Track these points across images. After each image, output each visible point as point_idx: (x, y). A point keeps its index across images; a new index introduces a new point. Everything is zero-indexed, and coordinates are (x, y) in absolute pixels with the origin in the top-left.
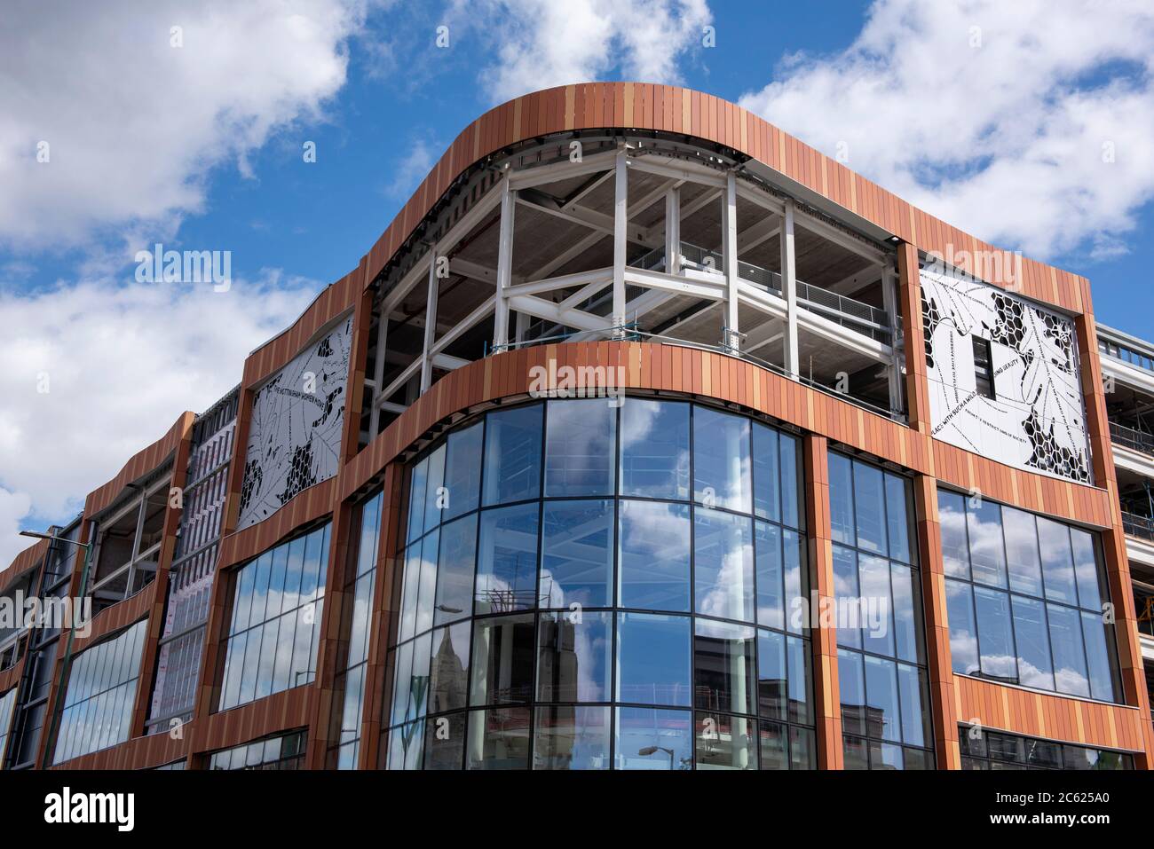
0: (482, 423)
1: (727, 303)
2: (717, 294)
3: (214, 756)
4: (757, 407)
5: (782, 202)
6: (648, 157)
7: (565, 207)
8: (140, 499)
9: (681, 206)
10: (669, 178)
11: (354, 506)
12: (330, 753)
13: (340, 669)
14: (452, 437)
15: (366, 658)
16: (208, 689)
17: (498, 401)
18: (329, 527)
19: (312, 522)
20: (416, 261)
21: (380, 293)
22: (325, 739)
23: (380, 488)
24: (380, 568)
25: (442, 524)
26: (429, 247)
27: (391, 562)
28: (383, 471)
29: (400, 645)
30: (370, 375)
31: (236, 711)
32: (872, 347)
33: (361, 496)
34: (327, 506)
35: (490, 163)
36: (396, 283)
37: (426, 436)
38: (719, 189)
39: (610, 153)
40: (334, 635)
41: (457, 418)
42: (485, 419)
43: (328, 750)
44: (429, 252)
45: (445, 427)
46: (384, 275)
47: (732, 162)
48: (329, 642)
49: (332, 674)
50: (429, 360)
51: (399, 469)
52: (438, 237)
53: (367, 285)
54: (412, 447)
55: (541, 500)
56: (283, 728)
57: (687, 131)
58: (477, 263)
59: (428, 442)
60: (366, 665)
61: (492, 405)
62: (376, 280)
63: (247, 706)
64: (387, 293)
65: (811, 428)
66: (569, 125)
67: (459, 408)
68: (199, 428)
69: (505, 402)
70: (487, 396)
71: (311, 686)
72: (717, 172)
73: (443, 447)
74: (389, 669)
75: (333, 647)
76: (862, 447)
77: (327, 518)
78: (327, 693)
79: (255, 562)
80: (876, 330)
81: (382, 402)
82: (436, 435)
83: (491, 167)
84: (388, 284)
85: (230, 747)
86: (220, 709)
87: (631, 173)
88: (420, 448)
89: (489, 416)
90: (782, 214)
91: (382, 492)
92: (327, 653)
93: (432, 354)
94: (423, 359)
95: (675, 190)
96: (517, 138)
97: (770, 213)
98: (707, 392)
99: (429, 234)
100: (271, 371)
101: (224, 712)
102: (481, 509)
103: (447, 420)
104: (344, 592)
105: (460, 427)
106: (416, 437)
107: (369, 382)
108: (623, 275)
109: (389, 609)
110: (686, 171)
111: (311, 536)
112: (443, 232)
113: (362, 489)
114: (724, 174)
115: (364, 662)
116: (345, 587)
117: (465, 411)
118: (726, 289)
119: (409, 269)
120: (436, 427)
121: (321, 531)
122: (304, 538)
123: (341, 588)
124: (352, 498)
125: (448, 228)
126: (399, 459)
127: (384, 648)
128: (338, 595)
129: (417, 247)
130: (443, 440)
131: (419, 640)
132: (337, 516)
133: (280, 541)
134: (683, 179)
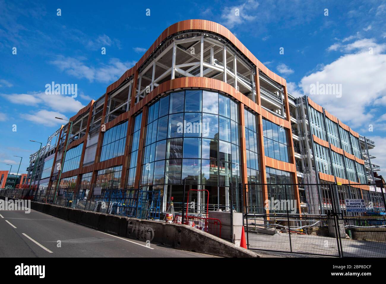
0: (169, 95)
1: (224, 73)
2: (222, 70)
3: (99, 171)
4: (232, 95)
5: (234, 53)
6: (208, 38)
7: (187, 50)
8: (82, 119)
9: (214, 51)
10: (212, 44)
11: (134, 117)
12: (128, 170)
13: (130, 152)
14: (161, 99)
15: (138, 149)
16: (97, 157)
17: (173, 90)
18: (127, 122)
19: (123, 121)
20: (149, 63)
21: (140, 71)
22: (126, 167)
23: (142, 112)
24: (142, 130)
25: (158, 118)
26: (153, 60)
27: (144, 128)
28: (142, 108)
29: (147, 146)
30: (137, 89)
31: (104, 162)
32: (250, 88)
33: (136, 114)
34: (127, 117)
35: (171, 37)
36: (144, 69)
37: (154, 99)
38: (222, 48)
39: (200, 37)
40: (128, 145)
41: (162, 94)
42: (170, 94)
43: (127, 169)
44: (153, 61)
45: (159, 97)
46: (142, 67)
47: (226, 42)
48: (128, 146)
49: (128, 153)
50: (153, 84)
51: (146, 107)
52: (155, 57)
53: (137, 69)
54: (150, 102)
55: (184, 112)
56: (116, 165)
57: (218, 32)
58: (164, 64)
59: (154, 101)
60: (138, 151)
61: (172, 91)
62: (140, 68)
63: (107, 161)
64: (141, 72)
65: (241, 102)
66: (191, 28)
67: (164, 91)
68: (95, 103)
69: (175, 90)
70: (171, 88)
71: (123, 156)
72: (222, 44)
73: (159, 102)
74: (144, 152)
75: (129, 147)
76: (250, 107)
77: (127, 120)
78: (127, 158)
79: (109, 131)
80: (250, 84)
81: (140, 95)
82: (157, 99)
83: (171, 38)
84: (142, 69)
85: (103, 169)
86: (100, 161)
87: (204, 42)
88: (152, 102)
89: (171, 94)
90: (234, 56)
91: (142, 113)
92: (127, 149)
93: (154, 83)
94: (152, 84)
95: (213, 47)
96: (178, 31)
97: (232, 56)
98: (222, 90)
99: (154, 56)
100: (113, 90)
101: (101, 162)
102: (169, 115)
103: (160, 95)
104: (131, 135)
105: (163, 97)
106: (152, 99)
107: (137, 90)
108: (203, 64)
109: (143, 138)
110: (216, 43)
111: (122, 124)
112: (157, 56)
113: (136, 113)
114: (224, 45)
115: (137, 150)
116: (131, 134)
117: (165, 92)
118: (224, 70)
119: (147, 65)
120: (157, 97)
121: (125, 123)
122: (121, 125)
123: (130, 135)
124: (133, 115)
125: (158, 55)
126: (146, 105)
127: (142, 147)
128: (129, 137)
129: (151, 60)
130: (159, 99)
131: (152, 145)
132: (130, 119)
133: (115, 125)
134: (215, 45)
